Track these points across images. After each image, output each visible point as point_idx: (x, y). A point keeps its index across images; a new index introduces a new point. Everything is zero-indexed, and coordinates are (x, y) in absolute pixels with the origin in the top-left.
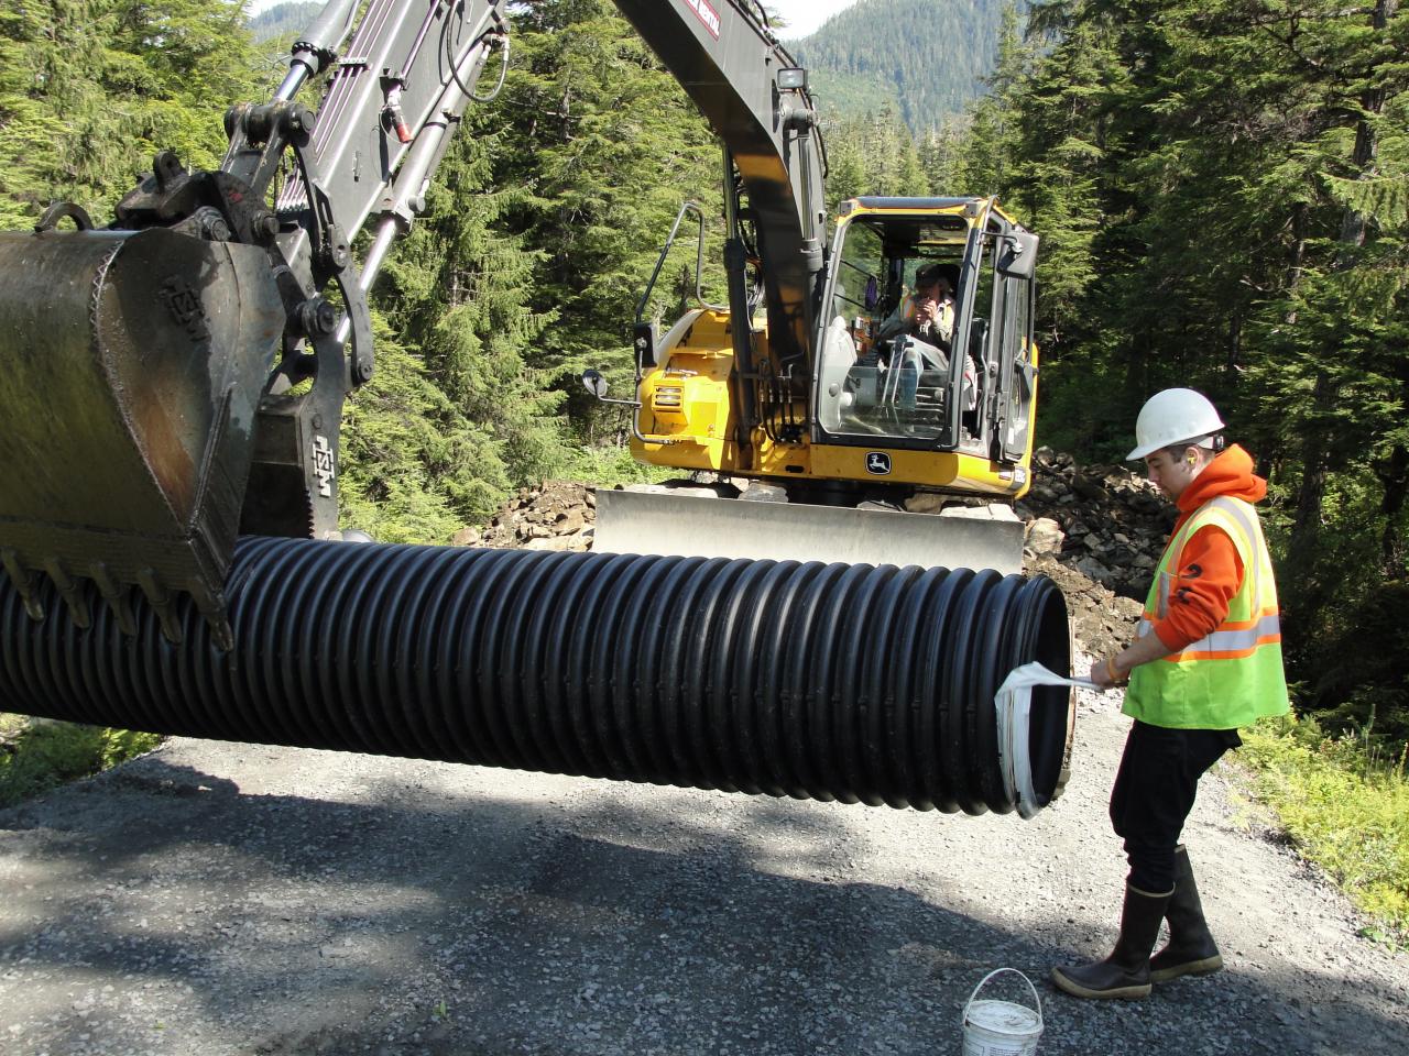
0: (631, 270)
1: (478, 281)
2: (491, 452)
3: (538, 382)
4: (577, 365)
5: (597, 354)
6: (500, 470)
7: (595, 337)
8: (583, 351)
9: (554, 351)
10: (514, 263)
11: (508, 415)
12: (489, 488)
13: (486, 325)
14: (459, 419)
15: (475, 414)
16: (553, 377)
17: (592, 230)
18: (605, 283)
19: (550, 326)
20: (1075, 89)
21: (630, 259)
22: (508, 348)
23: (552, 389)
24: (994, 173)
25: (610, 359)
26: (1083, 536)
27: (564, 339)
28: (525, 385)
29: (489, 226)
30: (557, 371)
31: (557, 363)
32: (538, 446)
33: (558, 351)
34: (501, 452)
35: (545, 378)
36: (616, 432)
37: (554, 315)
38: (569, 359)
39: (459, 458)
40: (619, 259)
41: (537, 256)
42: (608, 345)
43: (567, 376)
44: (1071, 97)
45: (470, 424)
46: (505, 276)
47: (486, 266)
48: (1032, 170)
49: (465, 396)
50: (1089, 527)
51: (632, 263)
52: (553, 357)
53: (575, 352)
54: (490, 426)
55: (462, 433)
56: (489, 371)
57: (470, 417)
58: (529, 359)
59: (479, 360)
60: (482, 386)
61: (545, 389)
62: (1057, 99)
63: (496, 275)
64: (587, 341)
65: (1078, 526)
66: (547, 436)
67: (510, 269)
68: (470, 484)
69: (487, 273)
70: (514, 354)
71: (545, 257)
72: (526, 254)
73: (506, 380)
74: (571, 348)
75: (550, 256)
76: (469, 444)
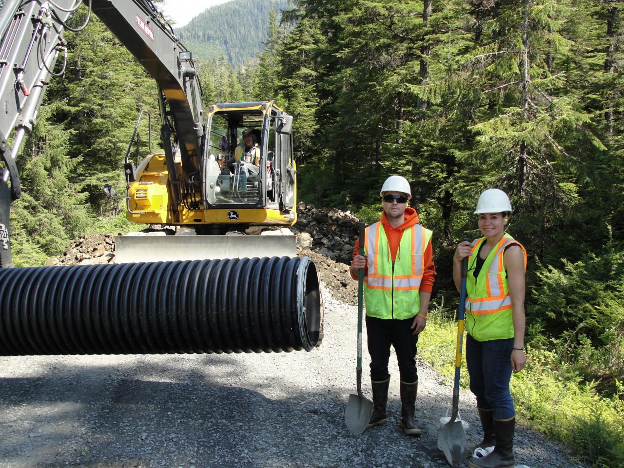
0: (114, 136)
1: (44, 146)
2: (57, 222)
3: (75, 189)
4: (93, 181)
5: (101, 175)
6: (61, 230)
7: (99, 167)
8: (94, 174)
9: (81, 175)
10: (60, 136)
11: (63, 205)
12: (57, 239)
13: (49, 164)
14: (41, 209)
15: (48, 206)
16: (82, 186)
17: (95, 121)
18: (102, 143)
19: (79, 163)
20: (303, 47)
21: (113, 131)
22: (60, 175)
23: (82, 192)
24: (270, 84)
25: (107, 177)
26: (321, 239)
27: (85, 169)
28: (70, 191)
29: (47, 120)
30: (84, 184)
31: (83, 180)
32: (78, 218)
33: (84, 175)
34: (61, 222)
35: (79, 187)
36: (112, 209)
37: (80, 158)
38: (89, 178)
39: (42, 226)
40: (108, 132)
41: (70, 132)
42: (106, 171)
43: (89, 186)
44: (302, 51)
45: (46, 211)
46: (57, 142)
47: (47, 138)
48: (287, 82)
49: (42, 198)
50: (323, 235)
51: (114, 133)
52: (81, 178)
53: (91, 175)
54: (55, 211)
55: (44, 215)
56: (53, 186)
57: (45, 208)
58: (71, 180)
59: (47, 181)
60: (49, 193)
61: (79, 192)
62: (296, 51)
63: (52, 142)
64: (96, 169)
65: (318, 235)
66: (81, 213)
67: (58, 139)
68: (49, 238)
69: (48, 142)
70: (63, 178)
71: (74, 132)
72: (65, 132)
73: (60, 190)
74: (89, 173)
75: (76, 131)
76: (46, 220)
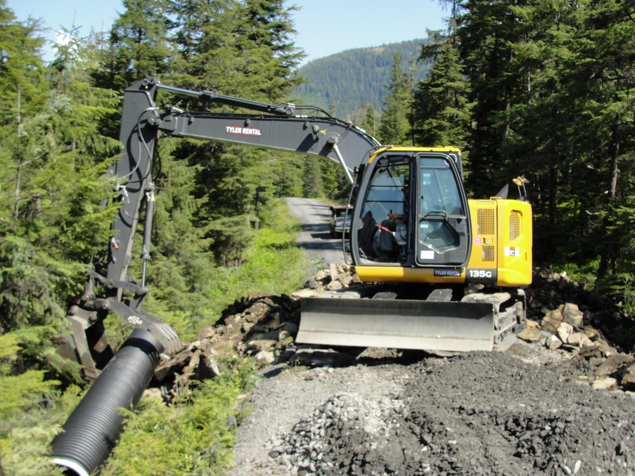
0: (242, 176)
1: (165, 184)
2: (176, 273)
3: (198, 235)
4: (216, 225)
5: (226, 219)
6: (182, 281)
7: (224, 210)
8: (218, 218)
9: (204, 218)
10: (184, 173)
11: (183, 252)
12: (177, 292)
13: (171, 204)
14: (159, 256)
15: (167, 253)
16: (205, 232)
17: (223, 156)
18: (229, 182)
19: (204, 205)
20: (450, 84)
21: (241, 170)
22: (184, 217)
23: (205, 238)
24: (393, 130)
25: (233, 222)
26: (540, 308)
27: (209, 212)
28: (191, 237)
29: (172, 154)
30: (207, 229)
31: (205, 225)
32: (201, 269)
33: (206, 219)
34: (181, 272)
35: (201, 232)
36: (235, 259)
37: (205, 199)
38: (212, 222)
39: (160, 276)
40: (235, 171)
41: (196, 168)
42: (230, 215)
43: (212, 231)
44: (447, 88)
45: (165, 258)
46: (180, 180)
47: (170, 175)
48: (431, 123)
49: (161, 244)
50: (542, 303)
51: (243, 172)
52: (204, 222)
53: (214, 219)
54: (174, 258)
55: (163, 263)
56: (173, 230)
57: (165, 254)
58: (196, 224)
59: (168, 223)
60: (170, 237)
61: (202, 238)
62: (441, 89)
63: (175, 180)
64: (220, 213)
65: (536, 303)
66: (204, 262)
67: (182, 176)
68: (168, 290)
69: (170, 179)
70: (186, 221)
71: (200, 168)
72: (190, 168)
73: (183, 233)
74: (212, 217)
75: (203, 168)
76: (165, 269)
